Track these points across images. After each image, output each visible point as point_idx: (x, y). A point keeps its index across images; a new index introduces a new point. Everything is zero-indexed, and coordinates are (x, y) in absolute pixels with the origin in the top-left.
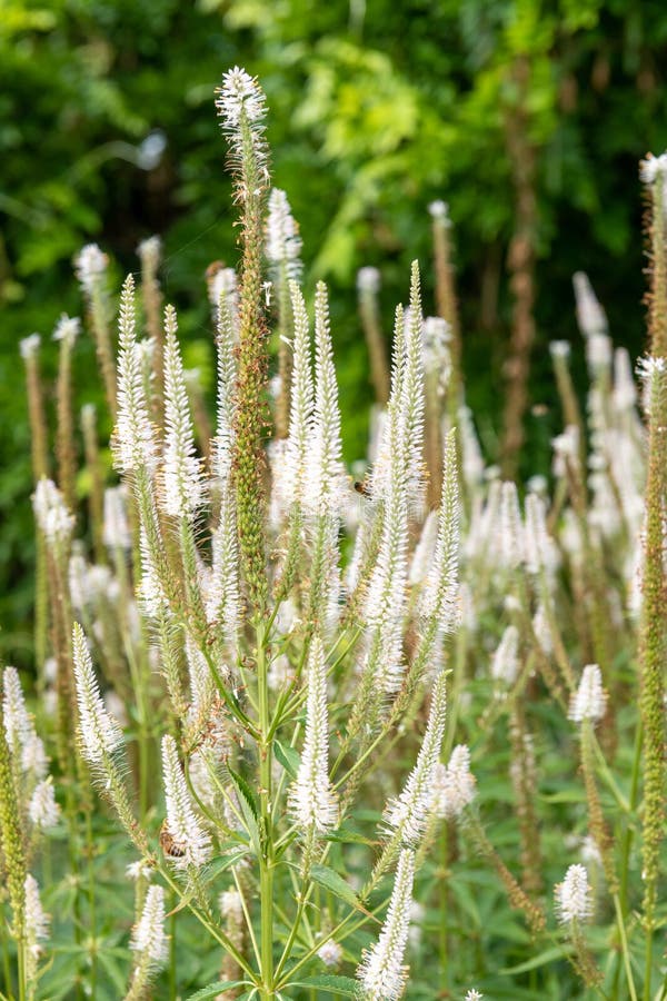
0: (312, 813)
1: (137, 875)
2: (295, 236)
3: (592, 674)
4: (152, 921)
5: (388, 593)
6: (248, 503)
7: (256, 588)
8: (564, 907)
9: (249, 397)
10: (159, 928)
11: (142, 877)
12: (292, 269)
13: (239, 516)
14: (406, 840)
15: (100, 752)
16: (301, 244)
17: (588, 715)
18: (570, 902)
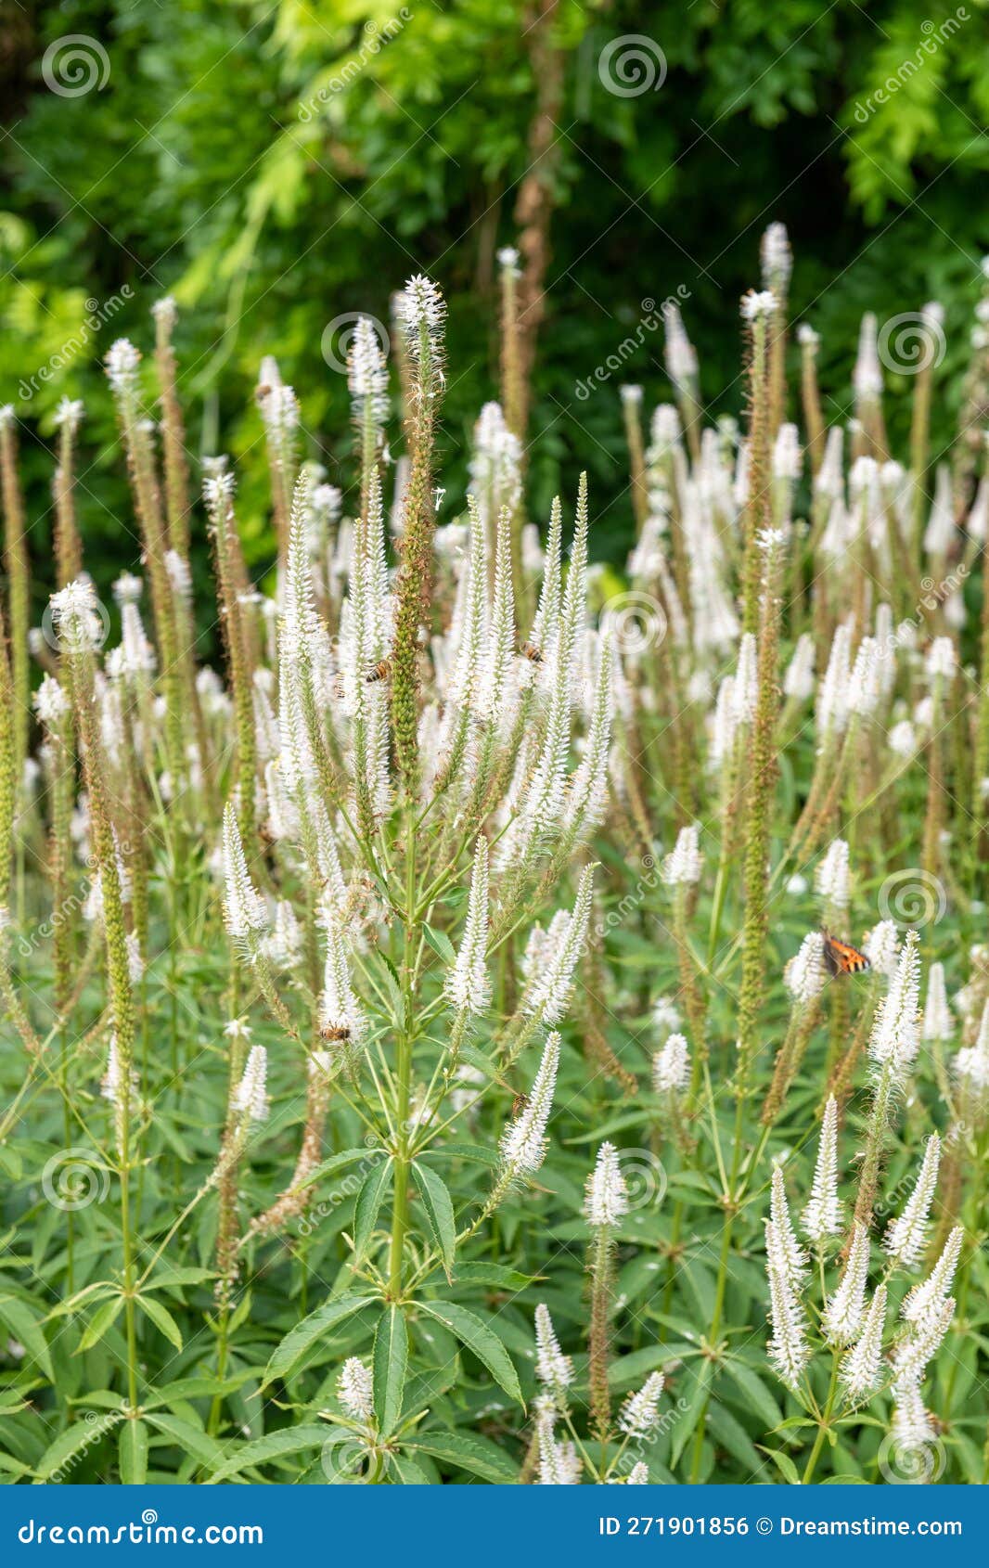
0: (468, 997)
1: (236, 1033)
2: (382, 369)
3: (689, 837)
4: (255, 1081)
5: (547, 794)
6: (405, 693)
7: (408, 775)
8: (662, 1075)
9: (412, 591)
10: (261, 1087)
11: (241, 1035)
12: (377, 405)
13: (395, 706)
14: (546, 1020)
15: (247, 928)
16: (387, 378)
17: (683, 879)
18: (670, 1071)
